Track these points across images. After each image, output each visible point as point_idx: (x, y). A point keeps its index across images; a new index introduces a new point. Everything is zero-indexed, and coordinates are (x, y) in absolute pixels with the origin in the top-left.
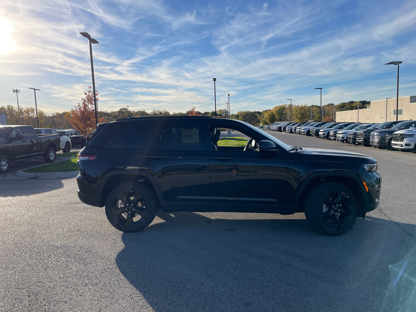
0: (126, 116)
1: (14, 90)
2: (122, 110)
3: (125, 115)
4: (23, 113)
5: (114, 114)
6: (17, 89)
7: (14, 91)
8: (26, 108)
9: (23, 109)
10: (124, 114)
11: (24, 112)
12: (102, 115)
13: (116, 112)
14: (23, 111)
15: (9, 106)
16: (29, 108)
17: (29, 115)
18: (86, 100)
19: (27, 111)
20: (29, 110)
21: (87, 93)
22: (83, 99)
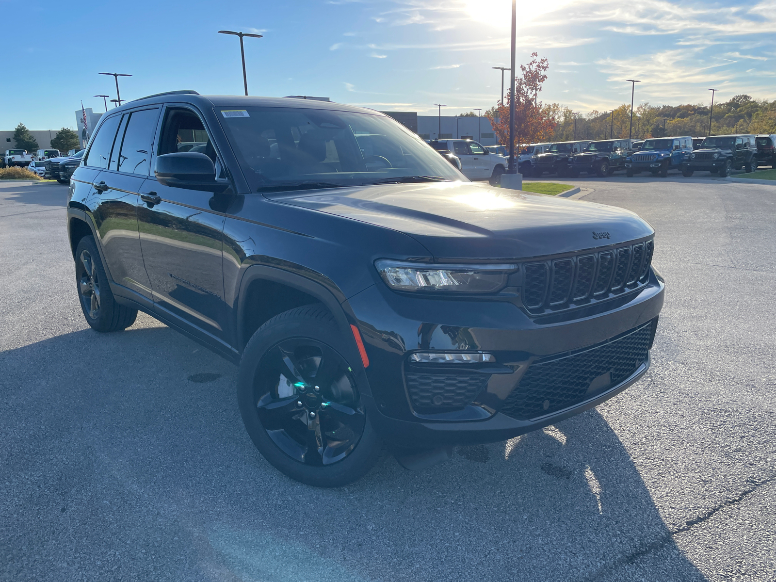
0: (743, 113)
2: (738, 101)
3: (741, 111)
5: (717, 110)
10: (738, 109)
11: (542, 112)
12: (689, 112)
13: (723, 104)
14: (541, 110)
17: (549, 118)
18: (524, 81)
19: (547, 110)
20: (550, 108)
21: (527, 67)
22: (519, 80)
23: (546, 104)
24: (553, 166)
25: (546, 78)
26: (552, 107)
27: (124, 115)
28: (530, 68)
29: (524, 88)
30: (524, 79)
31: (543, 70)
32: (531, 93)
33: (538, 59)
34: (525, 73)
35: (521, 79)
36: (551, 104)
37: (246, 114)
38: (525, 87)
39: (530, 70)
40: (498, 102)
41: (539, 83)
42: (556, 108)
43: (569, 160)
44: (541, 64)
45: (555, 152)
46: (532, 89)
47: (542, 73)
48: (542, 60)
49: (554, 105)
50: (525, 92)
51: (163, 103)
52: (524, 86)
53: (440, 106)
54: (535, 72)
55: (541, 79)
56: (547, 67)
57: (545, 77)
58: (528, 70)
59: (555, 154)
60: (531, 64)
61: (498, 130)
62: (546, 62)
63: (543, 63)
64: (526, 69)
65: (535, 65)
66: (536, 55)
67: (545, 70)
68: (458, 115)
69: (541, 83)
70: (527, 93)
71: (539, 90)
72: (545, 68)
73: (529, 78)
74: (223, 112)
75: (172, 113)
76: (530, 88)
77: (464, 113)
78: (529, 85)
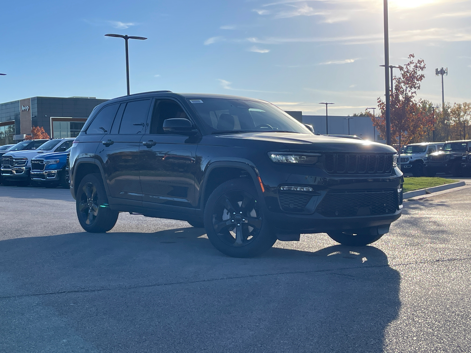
1: (437, 70)
4: (448, 115)
6: (443, 68)
7: (437, 73)
8: (456, 105)
9: (449, 108)
11: (451, 112)
14: (449, 110)
15: (425, 102)
16: (460, 105)
17: (459, 119)
18: (402, 80)
19: (457, 110)
20: (460, 108)
21: (405, 67)
22: (397, 79)
23: (455, 103)
24: (446, 165)
25: (424, 77)
26: (462, 107)
27: (121, 104)
28: (407, 68)
29: (403, 87)
30: (402, 78)
31: (421, 70)
32: (409, 91)
33: (415, 60)
34: (403, 72)
35: (400, 78)
36: (461, 103)
37: (201, 102)
38: (404, 85)
39: (408, 70)
40: (378, 99)
41: (417, 82)
42: (467, 107)
43: (463, 159)
44: (418, 65)
45: (449, 151)
46: (411, 88)
47: (419, 73)
48: (419, 61)
49: (465, 104)
50: (404, 90)
51: (153, 97)
52: (402, 84)
53: (327, 104)
54: (412, 71)
55: (419, 78)
56: (424, 67)
57: (422, 77)
58: (406, 70)
59: (448, 153)
60: (408, 64)
61: (379, 125)
62: (423, 62)
63: (420, 64)
64: (404, 69)
65: (412, 66)
66: (413, 57)
67: (422, 70)
68: (351, 115)
69: (419, 82)
70: (406, 91)
71: (417, 88)
72: (422, 69)
73: (407, 77)
74: (190, 101)
75: (159, 101)
76: (409, 86)
77: (358, 113)
78: (408, 84)
